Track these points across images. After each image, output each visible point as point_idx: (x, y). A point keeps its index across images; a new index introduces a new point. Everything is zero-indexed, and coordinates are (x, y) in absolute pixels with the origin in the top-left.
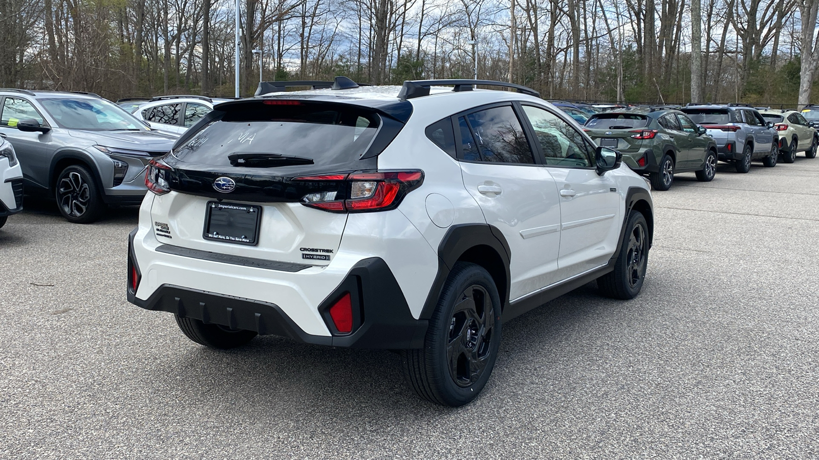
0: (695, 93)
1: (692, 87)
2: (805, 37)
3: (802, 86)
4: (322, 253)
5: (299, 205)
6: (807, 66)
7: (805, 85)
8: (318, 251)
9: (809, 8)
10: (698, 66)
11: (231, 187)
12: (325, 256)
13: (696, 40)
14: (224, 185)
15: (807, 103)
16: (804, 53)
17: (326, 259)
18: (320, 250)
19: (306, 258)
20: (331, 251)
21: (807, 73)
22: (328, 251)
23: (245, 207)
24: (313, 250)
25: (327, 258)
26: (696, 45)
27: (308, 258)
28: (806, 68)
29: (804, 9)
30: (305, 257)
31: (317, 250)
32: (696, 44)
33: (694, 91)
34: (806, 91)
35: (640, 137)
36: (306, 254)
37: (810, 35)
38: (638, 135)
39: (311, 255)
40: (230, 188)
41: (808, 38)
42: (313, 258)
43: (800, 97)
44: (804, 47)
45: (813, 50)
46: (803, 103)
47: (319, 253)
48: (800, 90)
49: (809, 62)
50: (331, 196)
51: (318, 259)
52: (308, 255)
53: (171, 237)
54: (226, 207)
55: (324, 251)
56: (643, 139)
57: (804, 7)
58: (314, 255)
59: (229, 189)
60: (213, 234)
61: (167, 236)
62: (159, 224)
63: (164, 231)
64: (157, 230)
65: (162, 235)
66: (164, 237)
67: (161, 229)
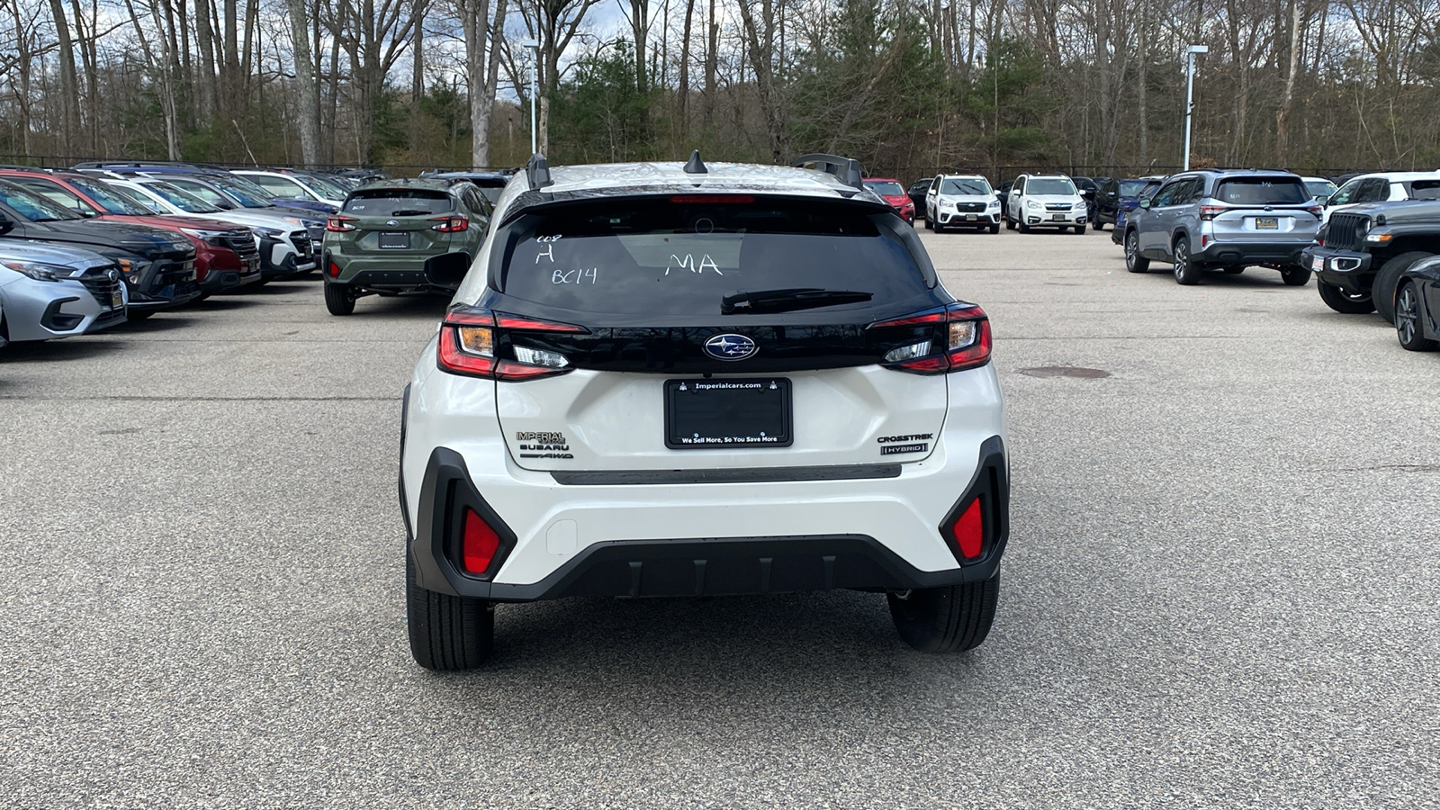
0: (308, 148)
1: (302, 137)
2: (473, 60)
3: (477, 137)
4: (915, 442)
5: (876, 368)
6: (481, 106)
7: (480, 137)
8: (908, 439)
9: (475, 13)
10: (310, 101)
11: (745, 350)
12: (921, 445)
13: (303, 56)
14: (729, 348)
15: (485, 165)
16: (475, 85)
17: (921, 450)
18: (912, 437)
19: (888, 453)
20: (929, 436)
21: (482, 117)
22: (924, 437)
23: (757, 383)
24: (900, 439)
25: (922, 448)
26: (304, 64)
27: (892, 453)
28: (479, 109)
29: (467, 14)
30: (885, 451)
31: (906, 438)
32: (303, 62)
33: (306, 143)
34: (482, 146)
35: (448, 229)
36: (888, 447)
37: (479, 57)
38: (444, 226)
39: (898, 447)
40: (743, 352)
41: (478, 62)
42: (900, 452)
43: (474, 154)
44: (473, 76)
45: (485, 81)
46: (481, 164)
47: (909, 442)
48: (474, 144)
49: (482, 101)
50: (920, 349)
51: (909, 451)
52: (891, 447)
53: (572, 457)
54: (713, 386)
55: (918, 437)
56: (451, 231)
57: (467, 12)
58: (901, 446)
59: (742, 354)
60: (693, 438)
61: (559, 456)
62: (531, 436)
63: (548, 448)
64: (523, 447)
65: (542, 456)
66: (545, 459)
67: (538, 444)
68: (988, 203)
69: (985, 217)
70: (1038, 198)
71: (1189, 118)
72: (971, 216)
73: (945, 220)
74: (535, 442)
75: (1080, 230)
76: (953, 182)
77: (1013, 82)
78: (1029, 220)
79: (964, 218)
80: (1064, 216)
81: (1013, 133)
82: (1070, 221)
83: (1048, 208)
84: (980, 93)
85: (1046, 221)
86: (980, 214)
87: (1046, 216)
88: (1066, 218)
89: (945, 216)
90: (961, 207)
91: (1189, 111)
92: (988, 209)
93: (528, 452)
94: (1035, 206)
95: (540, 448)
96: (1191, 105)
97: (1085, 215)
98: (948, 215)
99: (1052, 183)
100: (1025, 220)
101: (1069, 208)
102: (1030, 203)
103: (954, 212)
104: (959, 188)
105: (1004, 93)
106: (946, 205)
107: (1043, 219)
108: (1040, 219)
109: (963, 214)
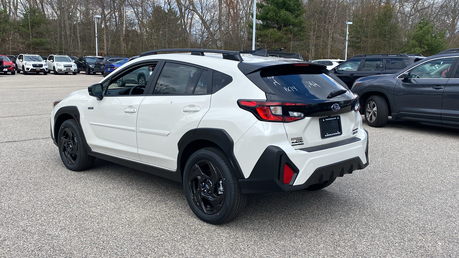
4: (356, 131)
5: (354, 111)
14: (336, 108)
23: (335, 117)
30: (353, 134)
53: (304, 144)
54: (329, 119)
59: (338, 109)
60: (327, 135)
61: (299, 144)
62: (295, 139)
63: (298, 142)
64: (293, 143)
65: (297, 145)
66: (298, 145)
67: (296, 141)
68: (43, 64)
69: (43, 69)
70: (60, 63)
71: (96, 38)
72: (38, 69)
73: (28, 70)
74: (295, 141)
75: (74, 73)
76: (28, 57)
77: (35, 23)
78: (58, 70)
79: (35, 70)
80: (70, 69)
81: (38, 40)
82: (72, 70)
83: (64, 66)
84: (23, 26)
85: (64, 70)
86: (41, 68)
87: (64, 69)
88: (71, 70)
89: (28, 69)
90: (34, 66)
91: (96, 36)
92: (43, 66)
93: (294, 144)
94: (60, 65)
95: (296, 142)
96: (97, 34)
97: (77, 68)
98: (29, 68)
99: (63, 58)
100: (57, 70)
101: (71, 66)
102: (58, 65)
103: (31, 67)
104: (31, 59)
105: (32, 27)
106: (28, 65)
107: (63, 70)
108: (62, 70)
109: (35, 68)
